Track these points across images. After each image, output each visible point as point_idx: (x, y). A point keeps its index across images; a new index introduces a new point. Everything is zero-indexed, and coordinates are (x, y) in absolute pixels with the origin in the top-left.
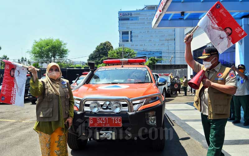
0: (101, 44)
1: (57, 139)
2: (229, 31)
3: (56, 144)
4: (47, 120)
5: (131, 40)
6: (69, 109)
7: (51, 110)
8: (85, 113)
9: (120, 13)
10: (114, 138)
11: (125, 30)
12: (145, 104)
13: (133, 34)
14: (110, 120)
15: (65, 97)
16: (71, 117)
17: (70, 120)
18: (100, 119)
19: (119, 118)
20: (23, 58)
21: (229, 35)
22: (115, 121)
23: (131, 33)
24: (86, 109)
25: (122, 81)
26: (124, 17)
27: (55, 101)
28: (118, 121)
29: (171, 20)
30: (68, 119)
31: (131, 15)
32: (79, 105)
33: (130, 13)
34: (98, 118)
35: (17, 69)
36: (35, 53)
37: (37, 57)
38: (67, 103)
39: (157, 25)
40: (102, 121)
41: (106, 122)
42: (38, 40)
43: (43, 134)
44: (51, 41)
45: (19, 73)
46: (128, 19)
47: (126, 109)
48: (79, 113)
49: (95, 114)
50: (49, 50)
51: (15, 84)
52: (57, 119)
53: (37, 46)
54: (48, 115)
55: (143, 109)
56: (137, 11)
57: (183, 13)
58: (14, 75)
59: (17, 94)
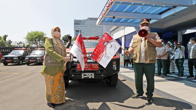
0: (65, 36)
9: (75, 21)
10: (93, 78)
11: (78, 29)
14: (91, 66)
20: (20, 42)
22: (94, 66)
23: (81, 31)
24: (74, 60)
25: (89, 47)
26: (77, 23)
28: (96, 66)
29: (106, 21)
31: (81, 22)
33: (80, 21)
36: (28, 39)
37: (29, 41)
39: (99, 23)
41: (88, 67)
42: (30, 32)
44: (38, 32)
46: (79, 24)
48: (70, 61)
50: (37, 38)
53: (29, 35)
56: (84, 20)
57: (114, 17)
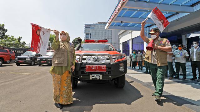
0: (76, 38)
1: (65, 78)
2: (162, 21)
3: (65, 82)
4: (60, 65)
5: (90, 38)
6: (73, 61)
7: (63, 58)
8: (82, 63)
9: (85, 25)
10: (101, 79)
11: (88, 33)
12: (118, 59)
13: (91, 35)
14: (99, 67)
15: (71, 52)
16: (74, 65)
17: (73, 67)
18: (93, 66)
19: (105, 66)
21: (163, 23)
22: (102, 68)
24: (83, 61)
25: (98, 49)
26: (87, 27)
27: (66, 54)
28: (104, 68)
29: (115, 26)
30: (72, 67)
31: (91, 26)
32: (79, 59)
33: (90, 25)
34: (91, 66)
35: (42, 30)
38: (72, 57)
39: (108, 27)
40: (94, 68)
41: (96, 68)
43: (57, 75)
45: (44, 33)
46: (89, 28)
47: (108, 61)
48: (79, 63)
49: (89, 64)
51: (40, 41)
52: (66, 65)
54: (61, 61)
55: (118, 62)
56: (94, 24)
57: (122, 22)
58: (39, 34)
59: (42, 47)
